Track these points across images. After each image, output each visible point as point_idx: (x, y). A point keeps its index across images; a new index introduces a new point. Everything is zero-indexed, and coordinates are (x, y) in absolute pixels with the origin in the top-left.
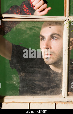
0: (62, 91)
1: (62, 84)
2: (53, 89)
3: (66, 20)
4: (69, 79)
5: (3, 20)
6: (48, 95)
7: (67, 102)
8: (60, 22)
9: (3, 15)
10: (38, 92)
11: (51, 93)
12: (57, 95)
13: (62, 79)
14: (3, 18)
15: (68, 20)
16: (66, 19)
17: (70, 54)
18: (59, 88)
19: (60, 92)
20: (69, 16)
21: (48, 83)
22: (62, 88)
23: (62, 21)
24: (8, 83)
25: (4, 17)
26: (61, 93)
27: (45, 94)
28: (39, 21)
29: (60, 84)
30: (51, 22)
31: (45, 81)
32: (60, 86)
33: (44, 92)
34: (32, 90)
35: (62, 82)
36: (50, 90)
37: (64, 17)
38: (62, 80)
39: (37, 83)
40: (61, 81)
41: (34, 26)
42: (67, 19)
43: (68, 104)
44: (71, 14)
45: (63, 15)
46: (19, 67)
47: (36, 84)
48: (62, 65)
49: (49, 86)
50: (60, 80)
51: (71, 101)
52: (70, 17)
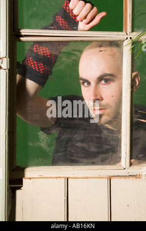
0: (120, 158)
1: (121, 147)
2: (107, 155)
3: (127, 39)
4: (133, 138)
5: (22, 39)
6: (98, 164)
7: (129, 176)
8: (117, 41)
9: (21, 31)
10: (81, 160)
11: (103, 162)
12: (112, 164)
13: (121, 138)
14: (22, 36)
15: (131, 38)
16: (126, 36)
17: (134, 96)
18: (115, 152)
19: (117, 160)
20: (132, 32)
21: (97, 145)
22: (120, 152)
23: (120, 41)
24: (31, 144)
25: (23, 34)
26: (120, 161)
27: (93, 163)
28: (81, 41)
29: (117, 147)
30: (102, 41)
31: (92, 142)
32: (117, 150)
33: (92, 161)
34: (72, 156)
35: (121, 142)
36: (101, 156)
37: (124, 33)
38: (121, 140)
39: (79, 144)
40: (118, 141)
41: (73, 48)
42: (129, 37)
43: (131, 179)
44: (135, 29)
45: (122, 31)
47: (78, 147)
48: (121, 115)
49: (100, 150)
50: (117, 139)
51: (135, 174)
52: (134, 33)
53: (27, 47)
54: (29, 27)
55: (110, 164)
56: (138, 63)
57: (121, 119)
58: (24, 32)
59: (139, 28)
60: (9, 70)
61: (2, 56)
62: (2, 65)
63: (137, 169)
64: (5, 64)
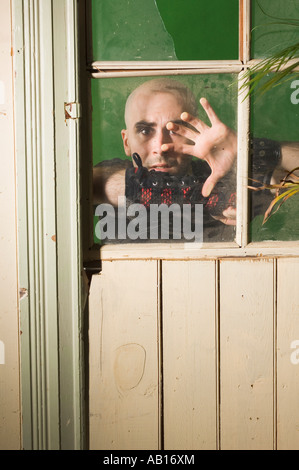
0: (235, 232)
3: (243, 69)
7: (247, 256)
8: (229, 73)
11: (211, 237)
12: (224, 241)
14: (96, 71)
15: (248, 69)
19: (231, 236)
20: (251, 59)
23: (233, 72)
25: (98, 68)
26: (234, 237)
30: (208, 74)
36: (209, 230)
37: (239, 62)
42: (245, 67)
44: (255, 55)
52: (252, 62)
53: (102, 85)
54: (107, 58)
55: (221, 241)
56: (258, 102)
57: (235, 180)
58: (96, 65)
59: (260, 54)
60: (80, 119)
61: (69, 101)
62: (70, 113)
63: (257, 248)
64: (75, 112)
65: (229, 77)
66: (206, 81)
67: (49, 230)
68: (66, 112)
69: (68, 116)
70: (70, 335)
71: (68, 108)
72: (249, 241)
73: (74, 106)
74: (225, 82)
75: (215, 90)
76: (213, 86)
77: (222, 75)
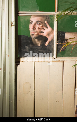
0: (53, 55)
1: (53, 51)
7: (56, 61)
14: (19, 14)
15: (57, 14)
20: (58, 12)
22: (53, 53)
23: (54, 15)
28: (40, 15)
30: (47, 15)
42: (56, 13)
44: (59, 11)
45: (54, 11)
46: (29, 42)
50: (52, 49)
53: (21, 18)
54: (22, 11)
56: (60, 22)
57: (54, 42)
58: (20, 12)
59: (60, 10)
60: (15, 26)
61: (12, 21)
62: (13, 24)
63: (59, 59)
64: (14, 24)
65: (52, 16)
66: (47, 17)
67: (7, 54)
68: (12, 24)
69: (12, 25)
70: (12, 80)
71: (12, 23)
72: (57, 57)
73: (14, 22)
74: (51, 17)
75: (49, 19)
76: (48, 18)
77: (50, 15)
